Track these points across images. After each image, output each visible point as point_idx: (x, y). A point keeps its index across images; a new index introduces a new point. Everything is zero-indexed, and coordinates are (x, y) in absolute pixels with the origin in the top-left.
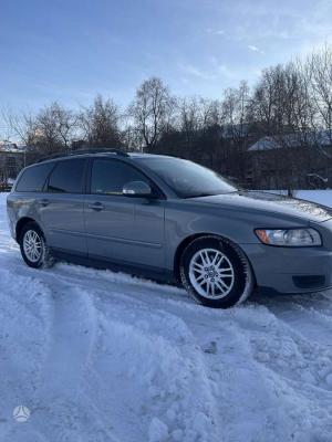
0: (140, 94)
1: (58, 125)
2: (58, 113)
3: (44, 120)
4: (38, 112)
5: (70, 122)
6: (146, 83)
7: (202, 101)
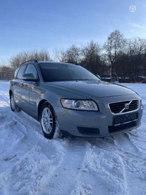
0: (109, 38)
1: (74, 54)
2: (75, 49)
3: (69, 52)
4: (67, 49)
5: (79, 53)
6: (113, 33)
7: (140, 40)
